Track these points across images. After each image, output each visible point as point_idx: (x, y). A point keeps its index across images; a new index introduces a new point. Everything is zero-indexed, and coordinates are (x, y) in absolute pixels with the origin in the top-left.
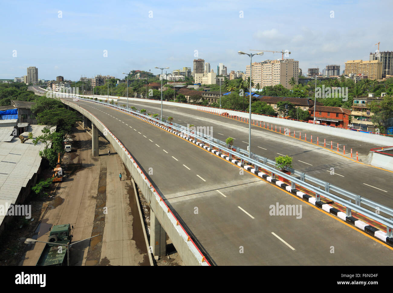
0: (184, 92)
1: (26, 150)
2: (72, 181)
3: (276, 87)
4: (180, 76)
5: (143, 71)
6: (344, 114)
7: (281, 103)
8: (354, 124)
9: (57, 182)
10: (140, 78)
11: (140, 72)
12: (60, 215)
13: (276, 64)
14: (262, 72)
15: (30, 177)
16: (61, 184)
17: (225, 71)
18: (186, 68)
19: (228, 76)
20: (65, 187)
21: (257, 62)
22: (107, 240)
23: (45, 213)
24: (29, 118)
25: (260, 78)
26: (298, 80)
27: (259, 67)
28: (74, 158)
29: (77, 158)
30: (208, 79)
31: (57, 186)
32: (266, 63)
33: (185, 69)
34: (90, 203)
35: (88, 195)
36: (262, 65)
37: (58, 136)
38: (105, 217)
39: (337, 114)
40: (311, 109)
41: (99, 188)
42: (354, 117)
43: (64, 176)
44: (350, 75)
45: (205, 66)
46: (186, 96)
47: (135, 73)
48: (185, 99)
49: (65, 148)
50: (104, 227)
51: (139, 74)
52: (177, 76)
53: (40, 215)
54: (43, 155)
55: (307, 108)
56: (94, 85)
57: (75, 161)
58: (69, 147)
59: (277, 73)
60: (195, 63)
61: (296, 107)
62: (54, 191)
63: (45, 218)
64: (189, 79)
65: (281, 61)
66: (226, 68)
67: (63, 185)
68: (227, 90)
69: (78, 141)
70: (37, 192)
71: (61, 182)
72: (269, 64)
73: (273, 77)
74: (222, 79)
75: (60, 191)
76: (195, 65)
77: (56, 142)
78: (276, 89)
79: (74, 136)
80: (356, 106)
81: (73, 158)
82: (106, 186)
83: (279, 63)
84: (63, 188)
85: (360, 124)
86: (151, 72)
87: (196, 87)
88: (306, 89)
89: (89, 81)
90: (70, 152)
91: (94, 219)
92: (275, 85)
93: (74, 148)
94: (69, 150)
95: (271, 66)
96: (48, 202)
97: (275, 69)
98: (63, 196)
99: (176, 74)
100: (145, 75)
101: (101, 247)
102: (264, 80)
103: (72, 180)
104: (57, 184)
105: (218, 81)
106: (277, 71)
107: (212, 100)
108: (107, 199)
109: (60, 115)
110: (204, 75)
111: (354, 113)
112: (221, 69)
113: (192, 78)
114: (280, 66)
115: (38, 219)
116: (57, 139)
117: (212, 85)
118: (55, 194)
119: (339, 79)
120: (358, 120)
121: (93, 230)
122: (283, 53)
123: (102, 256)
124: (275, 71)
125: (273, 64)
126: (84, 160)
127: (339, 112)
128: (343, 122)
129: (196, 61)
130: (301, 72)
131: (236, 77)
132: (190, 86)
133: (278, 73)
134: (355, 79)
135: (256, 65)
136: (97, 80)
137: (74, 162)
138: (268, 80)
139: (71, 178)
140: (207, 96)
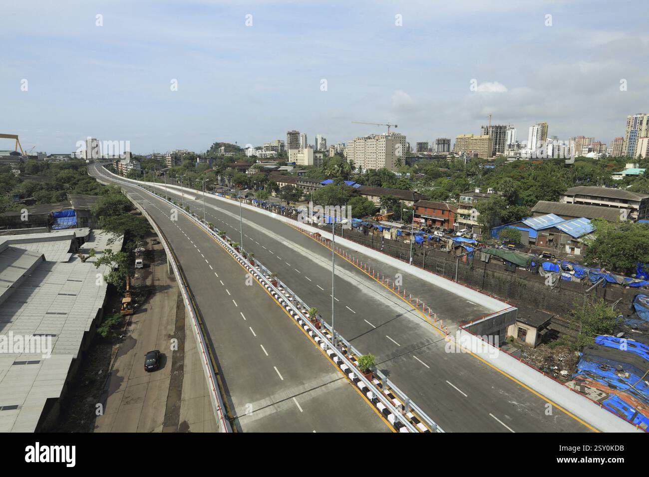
0: (275, 177)
1: (88, 273)
2: (145, 313)
3: (380, 171)
4: (272, 152)
5: (228, 144)
6: (450, 211)
7: (384, 197)
8: (460, 223)
9: (127, 315)
10: (224, 153)
11: (224, 145)
12: (132, 363)
13: (381, 140)
14: (365, 149)
15: (94, 315)
16: (132, 318)
17: (324, 145)
18: (279, 141)
19: (328, 151)
20: (137, 322)
21: (361, 136)
22: (187, 398)
23: (115, 361)
24: (90, 221)
25: (363, 156)
26: (405, 159)
27: (362, 144)
28: (147, 277)
29: (150, 278)
30: (304, 158)
31: (127, 321)
32: (369, 138)
33: (277, 142)
34: (166, 345)
35: (164, 332)
36: (365, 141)
37: (124, 257)
38: (184, 364)
39: (443, 211)
40: (416, 204)
41: (177, 321)
42: (459, 215)
43: (136, 305)
44: (460, 153)
45: (301, 138)
46: (278, 183)
47: (217, 146)
48: (276, 187)
49: (136, 263)
50: (183, 378)
51: (223, 148)
52: (268, 152)
53: (109, 364)
54: (108, 281)
55: (412, 203)
56: (169, 163)
57: (148, 282)
58: (140, 263)
59: (381, 151)
60: (288, 135)
61: (401, 201)
62: (125, 329)
63: (114, 369)
64: (282, 157)
65: (386, 136)
66: (325, 140)
67: (135, 318)
68: (326, 173)
69: (151, 251)
70: (104, 334)
71: (132, 315)
72: (373, 140)
73: (377, 156)
74: (320, 157)
75: (132, 328)
76: (289, 139)
77: (123, 264)
78: (380, 173)
79: (146, 242)
80: (463, 203)
81: (145, 278)
82: (184, 319)
83: (385, 139)
84: (135, 323)
85: (465, 224)
86: (238, 145)
87: (289, 169)
88: (414, 171)
89: (163, 157)
90: (141, 268)
91: (171, 368)
92: (379, 168)
93: (146, 262)
94: (141, 266)
95: (375, 143)
96: (118, 346)
97: (380, 146)
98: (135, 336)
99: (267, 148)
100: (230, 149)
101: (180, 407)
102: (368, 159)
103: (146, 310)
104: (128, 318)
105: (315, 159)
106: (382, 148)
107: (308, 189)
108: (186, 338)
109: (127, 224)
110: (299, 151)
111: (460, 211)
112: (319, 141)
113: (286, 153)
114: (385, 143)
115: (108, 370)
116: (124, 260)
117: (309, 167)
118: (125, 332)
119: (448, 157)
120: (464, 218)
121: (170, 384)
122: (389, 126)
123: (181, 421)
124: (380, 148)
125: (377, 140)
126: (159, 280)
127: (445, 209)
128: (448, 220)
129: (289, 133)
130: (409, 147)
131: (337, 152)
132: (283, 168)
133: (383, 151)
134: (465, 157)
135: (359, 141)
136: (172, 158)
137: (147, 284)
138: (372, 160)
139: (144, 308)
140: (302, 183)
